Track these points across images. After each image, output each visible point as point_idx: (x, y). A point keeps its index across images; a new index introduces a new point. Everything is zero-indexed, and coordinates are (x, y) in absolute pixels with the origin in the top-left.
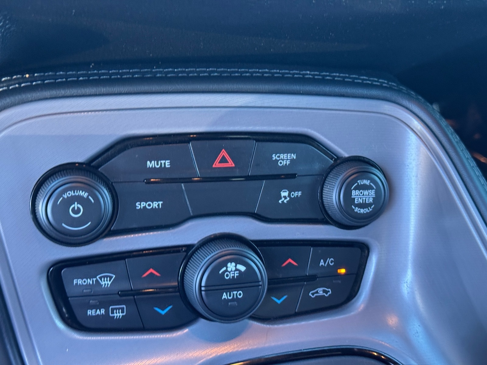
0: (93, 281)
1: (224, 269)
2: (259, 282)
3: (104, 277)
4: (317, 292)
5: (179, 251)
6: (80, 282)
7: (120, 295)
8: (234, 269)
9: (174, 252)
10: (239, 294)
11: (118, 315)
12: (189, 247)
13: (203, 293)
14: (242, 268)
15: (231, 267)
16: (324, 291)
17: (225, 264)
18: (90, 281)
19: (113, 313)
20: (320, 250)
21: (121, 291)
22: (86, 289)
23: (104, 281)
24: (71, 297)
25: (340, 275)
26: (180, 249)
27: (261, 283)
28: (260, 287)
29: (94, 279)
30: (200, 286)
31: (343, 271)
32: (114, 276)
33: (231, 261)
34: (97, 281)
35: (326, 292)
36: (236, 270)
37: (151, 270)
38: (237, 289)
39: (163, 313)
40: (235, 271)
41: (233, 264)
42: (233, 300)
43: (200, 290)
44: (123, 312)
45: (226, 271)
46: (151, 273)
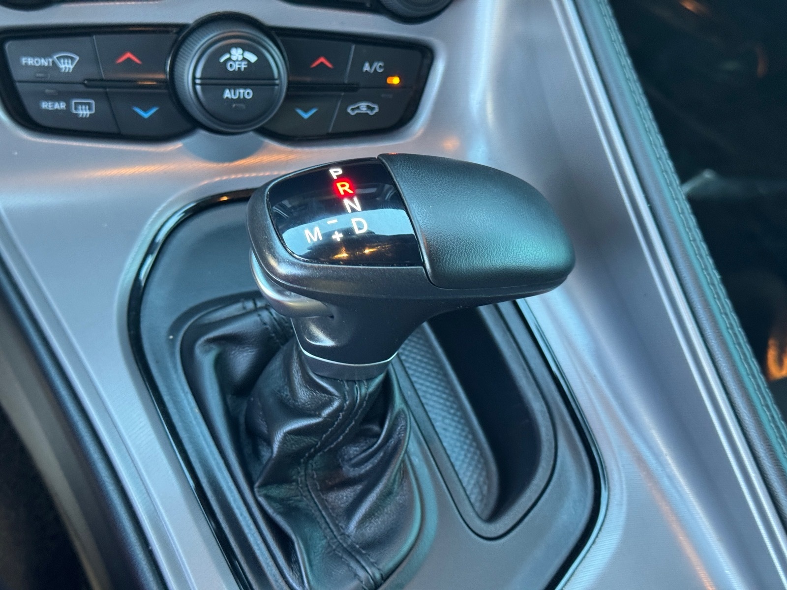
0: (49, 62)
1: (227, 56)
2: (274, 79)
3: (64, 57)
4: (358, 108)
5: (167, 32)
6: (30, 61)
7: (86, 86)
8: (240, 58)
9: (161, 32)
10: (246, 93)
11: (85, 113)
12: (181, 27)
13: (198, 88)
14: (253, 58)
15: (237, 55)
16: (369, 107)
17: (227, 49)
18: (44, 62)
19: (76, 109)
20: (365, 49)
21: (87, 80)
22: (40, 72)
23: (64, 63)
24: (20, 82)
25: (392, 86)
26: (170, 29)
27: (277, 82)
28: (276, 87)
29: (51, 60)
30: (194, 78)
31: (396, 80)
32: (77, 58)
33: (237, 46)
34: (53, 62)
35: (372, 109)
36: (244, 59)
37: (129, 55)
38: (245, 86)
39: (146, 115)
40: (241, 61)
41: (240, 51)
42: (239, 100)
43: (194, 84)
44: (90, 109)
45: (229, 59)
46: (129, 59)
